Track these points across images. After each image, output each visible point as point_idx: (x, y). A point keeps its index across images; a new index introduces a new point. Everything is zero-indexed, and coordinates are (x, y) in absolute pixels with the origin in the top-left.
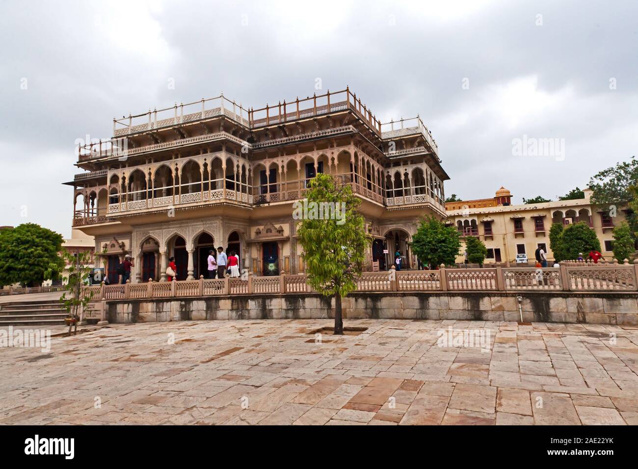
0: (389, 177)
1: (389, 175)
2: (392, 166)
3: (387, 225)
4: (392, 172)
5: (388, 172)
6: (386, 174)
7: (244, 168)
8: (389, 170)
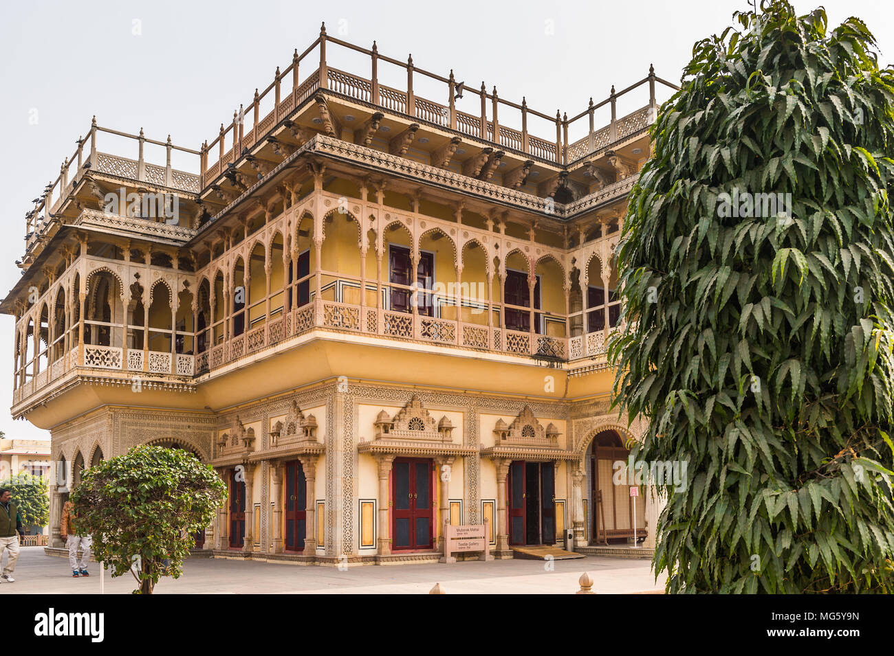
0: (575, 274)
1: (575, 268)
2: (582, 237)
3: (588, 415)
4: (582, 257)
5: (574, 261)
6: (568, 269)
7: (161, 290)
8: (576, 254)
